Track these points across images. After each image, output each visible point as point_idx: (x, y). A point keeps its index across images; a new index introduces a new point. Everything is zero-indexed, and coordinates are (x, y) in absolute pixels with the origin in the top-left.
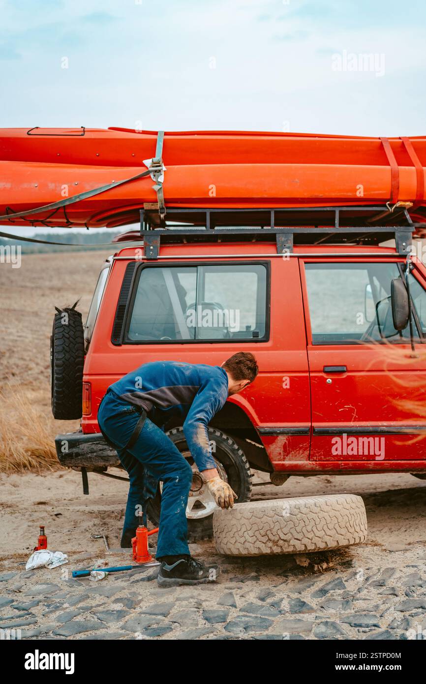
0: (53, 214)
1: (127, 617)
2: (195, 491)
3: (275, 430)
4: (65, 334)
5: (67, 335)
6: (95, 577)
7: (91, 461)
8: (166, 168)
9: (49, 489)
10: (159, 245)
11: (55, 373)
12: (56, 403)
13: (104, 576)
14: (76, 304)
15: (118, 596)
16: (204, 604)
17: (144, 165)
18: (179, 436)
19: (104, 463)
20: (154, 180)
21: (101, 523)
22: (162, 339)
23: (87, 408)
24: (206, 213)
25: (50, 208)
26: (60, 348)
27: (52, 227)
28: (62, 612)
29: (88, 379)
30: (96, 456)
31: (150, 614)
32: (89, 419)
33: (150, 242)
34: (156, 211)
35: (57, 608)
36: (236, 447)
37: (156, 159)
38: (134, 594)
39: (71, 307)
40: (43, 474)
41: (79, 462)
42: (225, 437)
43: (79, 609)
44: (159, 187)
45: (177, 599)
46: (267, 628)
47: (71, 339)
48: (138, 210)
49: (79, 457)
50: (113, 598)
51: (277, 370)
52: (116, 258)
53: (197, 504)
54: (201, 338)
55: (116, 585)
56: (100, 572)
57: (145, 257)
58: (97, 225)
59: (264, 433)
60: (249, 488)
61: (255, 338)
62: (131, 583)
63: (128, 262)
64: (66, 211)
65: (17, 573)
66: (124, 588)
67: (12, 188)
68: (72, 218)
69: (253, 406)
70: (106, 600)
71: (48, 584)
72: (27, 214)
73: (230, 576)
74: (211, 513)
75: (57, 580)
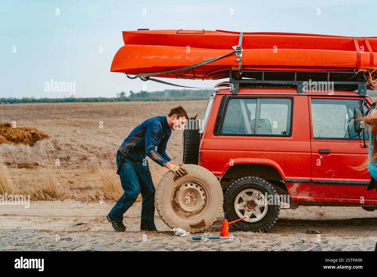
0: (187, 72)
2: (251, 209)
3: (293, 180)
6: (203, 240)
8: (244, 50)
10: (238, 87)
13: (207, 240)
14: (197, 115)
15: (214, 247)
17: (232, 49)
18: (245, 181)
20: (237, 56)
22: (238, 133)
23: (201, 165)
24: (262, 72)
25: (186, 69)
26: (188, 137)
27: (186, 79)
29: (202, 151)
33: (234, 86)
34: (238, 71)
36: (273, 188)
37: (238, 46)
38: (221, 247)
39: (194, 117)
42: (267, 183)
44: (240, 59)
48: (229, 70)
52: (217, 93)
53: (253, 215)
54: (257, 134)
55: (213, 244)
56: (205, 238)
57: (231, 93)
58: (208, 78)
59: (287, 182)
60: (279, 209)
61: (284, 135)
62: (220, 243)
63: (223, 96)
64: (194, 70)
65: (166, 237)
66: (216, 245)
67: (168, 59)
68: (197, 74)
69: (282, 168)
70: (208, 248)
71: (181, 242)
72: (176, 71)
73: (267, 244)
74: (259, 220)
75: (185, 241)
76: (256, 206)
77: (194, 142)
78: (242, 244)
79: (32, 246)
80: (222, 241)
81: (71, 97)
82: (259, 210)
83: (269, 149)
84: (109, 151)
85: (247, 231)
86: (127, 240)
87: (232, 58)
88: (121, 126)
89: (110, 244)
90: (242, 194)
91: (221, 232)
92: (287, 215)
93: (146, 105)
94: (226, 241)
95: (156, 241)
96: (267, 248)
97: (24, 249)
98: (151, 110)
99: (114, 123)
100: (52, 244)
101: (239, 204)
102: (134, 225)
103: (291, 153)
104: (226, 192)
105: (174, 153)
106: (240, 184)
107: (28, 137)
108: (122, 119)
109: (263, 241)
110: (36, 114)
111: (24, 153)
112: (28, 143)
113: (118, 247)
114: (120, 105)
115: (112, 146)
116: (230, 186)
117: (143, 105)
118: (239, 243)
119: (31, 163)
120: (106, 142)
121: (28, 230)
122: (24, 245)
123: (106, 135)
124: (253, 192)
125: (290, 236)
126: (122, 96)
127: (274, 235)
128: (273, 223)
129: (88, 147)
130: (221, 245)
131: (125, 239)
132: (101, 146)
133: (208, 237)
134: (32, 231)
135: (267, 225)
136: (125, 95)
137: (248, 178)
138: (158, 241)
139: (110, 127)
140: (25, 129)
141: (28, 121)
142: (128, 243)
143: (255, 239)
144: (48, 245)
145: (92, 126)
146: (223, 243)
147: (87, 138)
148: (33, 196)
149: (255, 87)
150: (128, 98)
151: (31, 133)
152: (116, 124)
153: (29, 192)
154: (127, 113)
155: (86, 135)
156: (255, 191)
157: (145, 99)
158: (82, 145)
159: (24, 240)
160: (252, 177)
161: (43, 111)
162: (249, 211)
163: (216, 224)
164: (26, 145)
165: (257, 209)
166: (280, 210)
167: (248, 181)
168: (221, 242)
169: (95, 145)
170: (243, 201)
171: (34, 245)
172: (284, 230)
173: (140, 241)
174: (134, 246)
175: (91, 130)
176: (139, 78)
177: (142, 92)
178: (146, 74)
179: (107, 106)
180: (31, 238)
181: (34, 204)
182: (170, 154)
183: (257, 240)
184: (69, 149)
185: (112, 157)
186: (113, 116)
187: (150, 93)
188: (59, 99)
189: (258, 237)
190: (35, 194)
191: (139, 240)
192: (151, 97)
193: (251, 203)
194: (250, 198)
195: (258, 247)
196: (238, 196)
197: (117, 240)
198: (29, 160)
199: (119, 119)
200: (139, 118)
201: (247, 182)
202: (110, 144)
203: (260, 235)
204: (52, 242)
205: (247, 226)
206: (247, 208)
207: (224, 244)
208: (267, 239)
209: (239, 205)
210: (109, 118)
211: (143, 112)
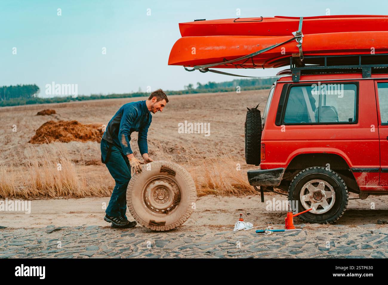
0: (246, 61)
1: (281, 248)
2: (318, 200)
3: (361, 169)
4: (252, 121)
5: (253, 121)
6: (267, 233)
7: (265, 183)
8: (304, 36)
9: (244, 204)
10: (300, 75)
11: (247, 140)
12: (248, 155)
13: (271, 233)
14: (257, 106)
15: (278, 240)
16: (319, 245)
17: (292, 35)
18: (310, 172)
19: (271, 184)
20: (298, 42)
21: (270, 218)
22: (301, 122)
23: (263, 156)
24: (324, 58)
25: (245, 58)
26: (250, 128)
27: (246, 68)
28: (251, 245)
29: (264, 142)
30: (267, 181)
31: (293, 247)
32: (264, 162)
33: (295, 74)
34: (299, 58)
35: (248, 244)
36: (340, 178)
37: (298, 32)
38: (285, 240)
39: (255, 108)
40: (240, 197)
41: (259, 183)
42: (334, 173)
43: (259, 244)
44: (300, 45)
45: (306, 243)
46: (349, 253)
47: (255, 123)
48: (290, 57)
49: (259, 181)
50: (275, 241)
51: (362, 138)
52: (278, 82)
53: (320, 207)
54: (321, 122)
55: (277, 237)
56: (269, 231)
57: (293, 81)
58: (269, 66)
59: (354, 171)
60: (347, 199)
61: (350, 122)
62: (284, 236)
63: (284, 84)
64: (253, 59)
65: (229, 231)
66: (280, 238)
67: (226, 49)
68: (256, 62)
69: (349, 157)
70: (272, 242)
71: (244, 236)
72: (234, 61)
73: (334, 236)
74: (327, 211)
75: (249, 235)
76: (323, 197)
77: (255, 133)
78: (308, 236)
79: (95, 243)
80: (287, 234)
81: (139, 92)
82: (326, 202)
83: (334, 138)
84: (176, 145)
85: (313, 223)
86: (190, 234)
87: (292, 45)
88: (188, 119)
89: (172, 239)
90: (308, 185)
91: (286, 224)
92: (358, 206)
93: (215, 96)
94: (291, 233)
95: (219, 235)
96: (333, 240)
97: (87, 246)
98: (220, 101)
99: (181, 116)
100: (116, 240)
101: (305, 195)
102: (198, 219)
103: (358, 141)
104: (291, 183)
105: (242, 144)
106: (305, 175)
107: (96, 133)
108: (190, 111)
109: (329, 233)
110: (104, 111)
111: (92, 150)
112: (96, 139)
113: (180, 242)
114: (188, 98)
115: (178, 140)
116: (295, 177)
117: (211, 96)
118: (305, 235)
119: (99, 160)
120: (173, 136)
121: (92, 227)
122: (88, 242)
123: (173, 129)
124: (319, 183)
125: (358, 227)
126: (190, 88)
127: (341, 227)
128: (341, 214)
129: (155, 142)
130: (286, 238)
131: (187, 234)
132: (168, 141)
133: (272, 230)
134: (97, 228)
135: (335, 216)
136: (192, 88)
137: (313, 168)
138: (221, 235)
139: (177, 120)
140: (92, 126)
141: (96, 118)
142: (191, 238)
143: (321, 230)
144: (111, 241)
145: (159, 120)
146: (287, 236)
147: (155, 132)
148: (99, 193)
149: (319, 73)
150: (196, 90)
151: (98, 130)
152: (184, 117)
153: (95, 189)
154: (194, 106)
155: (153, 129)
156: (321, 181)
157: (213, 90)
158: (149, 140)
159: (88, 237)
160: (317, 168)
161: (111, 107)
162: (315, 203)
163: (283, 217)
164: (94, 142)
165: (324, 199)
166: (349, 200)
167: (314, 171)
168: (285, 234)
169: (162, 140)
170: (309, 192)
171: (98, 242)
172: (354, 221)
173: (203, 236)
174: (197, 241)
175: (158, 124)
176: (198, 70)
177: (210, 83)
178: (204, 66)
179: (174, 99)
180: (94, 235)
181: (100, 200)
182: (238, 146)
183: (324, 232)
184: (136, 145)
185: (178, 151)
186: (180, 109)
187: (218, 84)
188: (127, 94)
189: (324, 229)
190: (101, 190)
191: (202, 234)
192: (219, 87)
193: (318, 194)
194: (316, 189)
195: (323, 239)
196: (303, 187)
197: (179, 235)
198: (96, 157)
199: (186, 112)
200: (207, 109)
201: (312, 172)
202: (177, 138)
203: (327, 227)
204: (116, 238)
205: (315, 218)
206: (313, 199)
207: (289, 237)
208: (334, 231)
209: (305, 197)
210: (176, 112)
211: (212, 104)
